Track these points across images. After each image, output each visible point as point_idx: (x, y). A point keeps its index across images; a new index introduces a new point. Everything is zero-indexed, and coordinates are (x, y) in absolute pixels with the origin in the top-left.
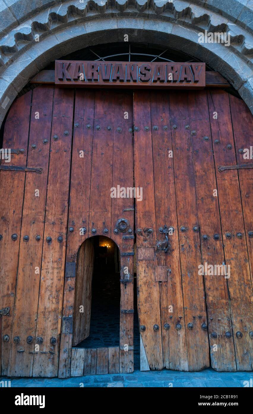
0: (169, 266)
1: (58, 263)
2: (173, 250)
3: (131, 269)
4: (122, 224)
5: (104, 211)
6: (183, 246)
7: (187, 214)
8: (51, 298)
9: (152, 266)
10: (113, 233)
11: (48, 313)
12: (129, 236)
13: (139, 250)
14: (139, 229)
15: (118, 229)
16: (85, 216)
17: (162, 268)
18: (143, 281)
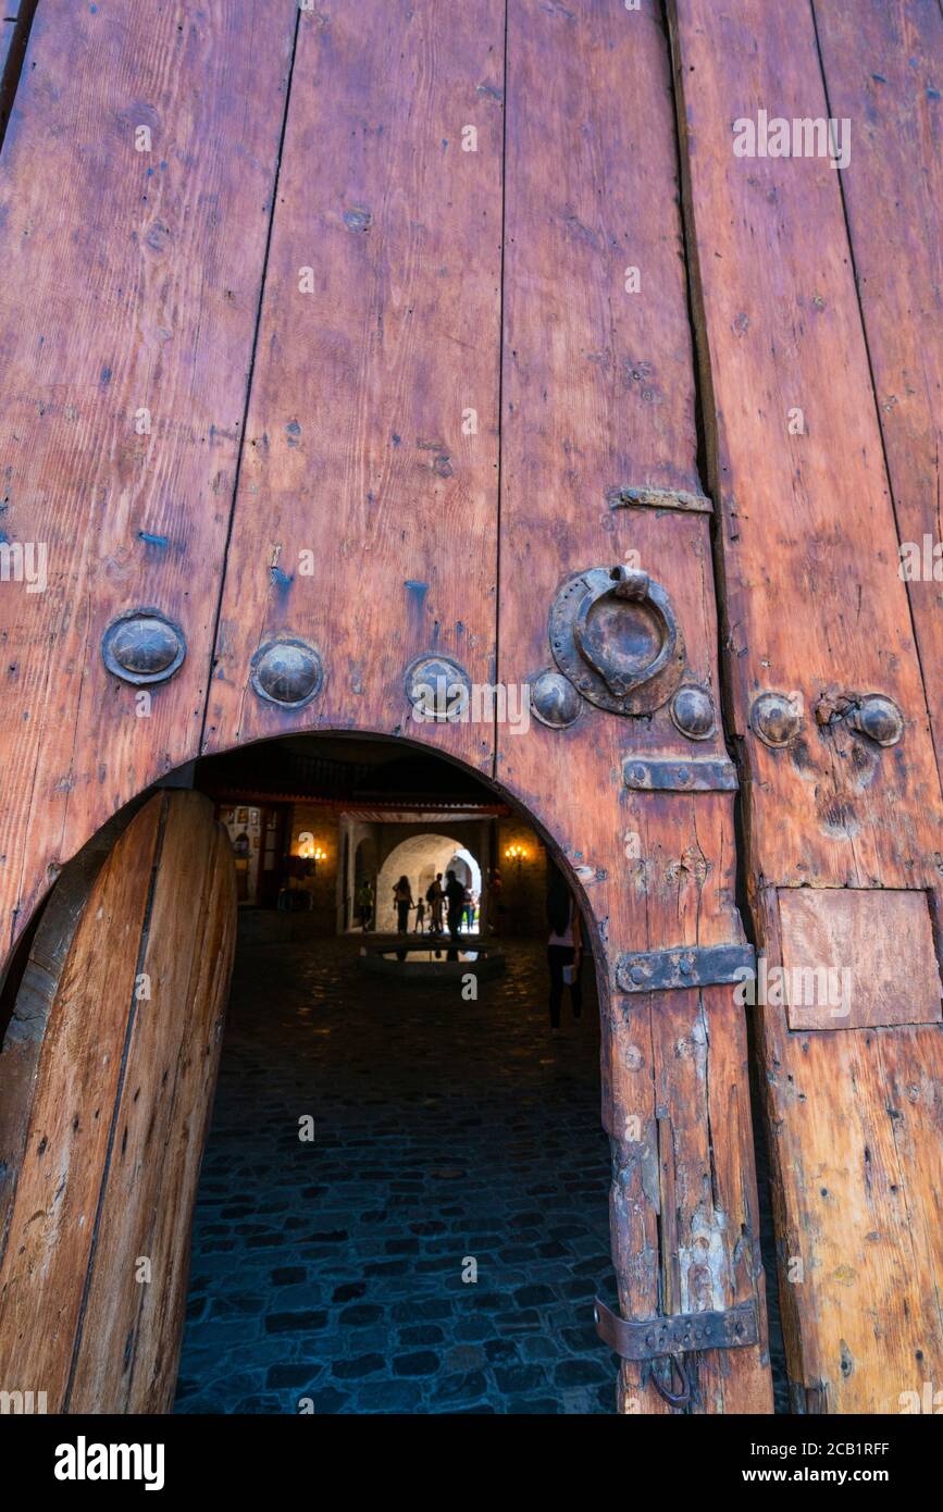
4: (618, 625)
5: (422, 467)
9: (937, 1100)
12: (688, 759)
13: (793, 921)
14: (769, 695)
15: (572, 670)
16: (177, 472)
18: (862, 1299)
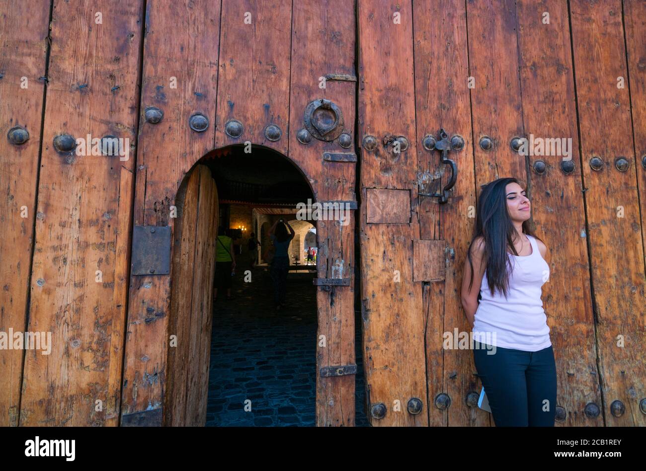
0: (450, 241)
1: (102, 226)
2: (461, 198)
3: (347, 251)
4: (323, 116)
5: (268, 71)
8: (75, 350)
9: (405, 241)
11: (63, 404)
12: (343, 153)
13: (370, 197)
14: (369, 136)
15: (310, 128)
16: (202, 76)
17: (430, 246)
18: (379, 283)
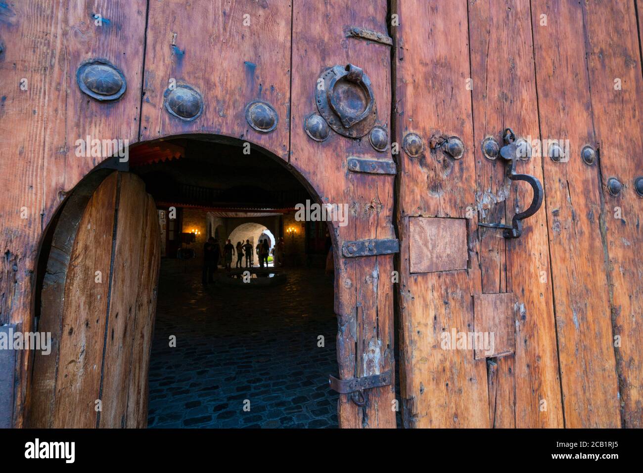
0: (519, 293)
2: (530, 230)
3: (384, 323)
4: (347, 94)
6: (556, 214)
7: (565, 99)
9: (462, 297)
10: (300, 131)
12: (376, 160)
13: (415, 229)
14: (411, 134)
15: (326, 114)
17: (495, 303)
18: (429, 368)
